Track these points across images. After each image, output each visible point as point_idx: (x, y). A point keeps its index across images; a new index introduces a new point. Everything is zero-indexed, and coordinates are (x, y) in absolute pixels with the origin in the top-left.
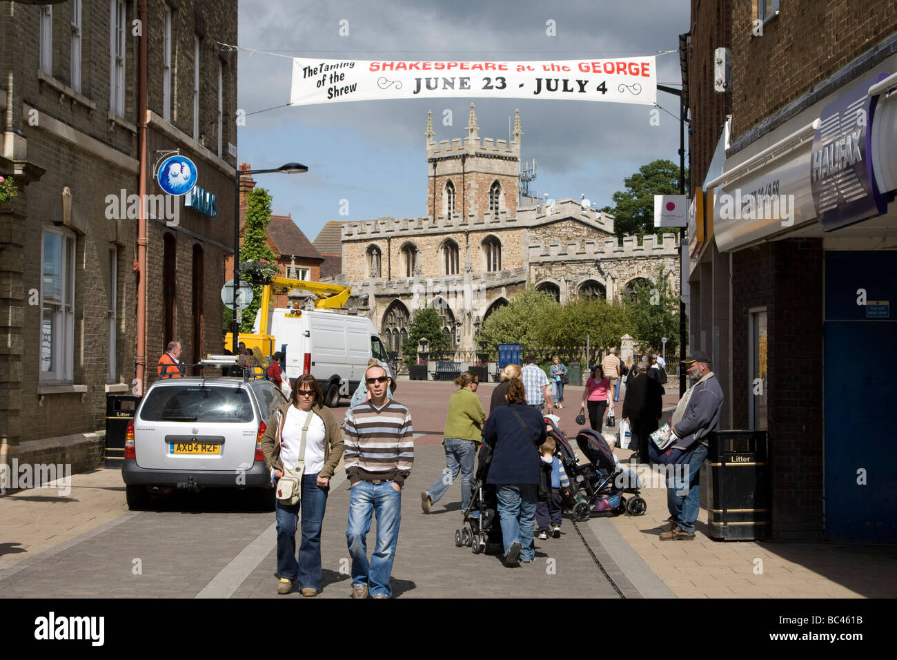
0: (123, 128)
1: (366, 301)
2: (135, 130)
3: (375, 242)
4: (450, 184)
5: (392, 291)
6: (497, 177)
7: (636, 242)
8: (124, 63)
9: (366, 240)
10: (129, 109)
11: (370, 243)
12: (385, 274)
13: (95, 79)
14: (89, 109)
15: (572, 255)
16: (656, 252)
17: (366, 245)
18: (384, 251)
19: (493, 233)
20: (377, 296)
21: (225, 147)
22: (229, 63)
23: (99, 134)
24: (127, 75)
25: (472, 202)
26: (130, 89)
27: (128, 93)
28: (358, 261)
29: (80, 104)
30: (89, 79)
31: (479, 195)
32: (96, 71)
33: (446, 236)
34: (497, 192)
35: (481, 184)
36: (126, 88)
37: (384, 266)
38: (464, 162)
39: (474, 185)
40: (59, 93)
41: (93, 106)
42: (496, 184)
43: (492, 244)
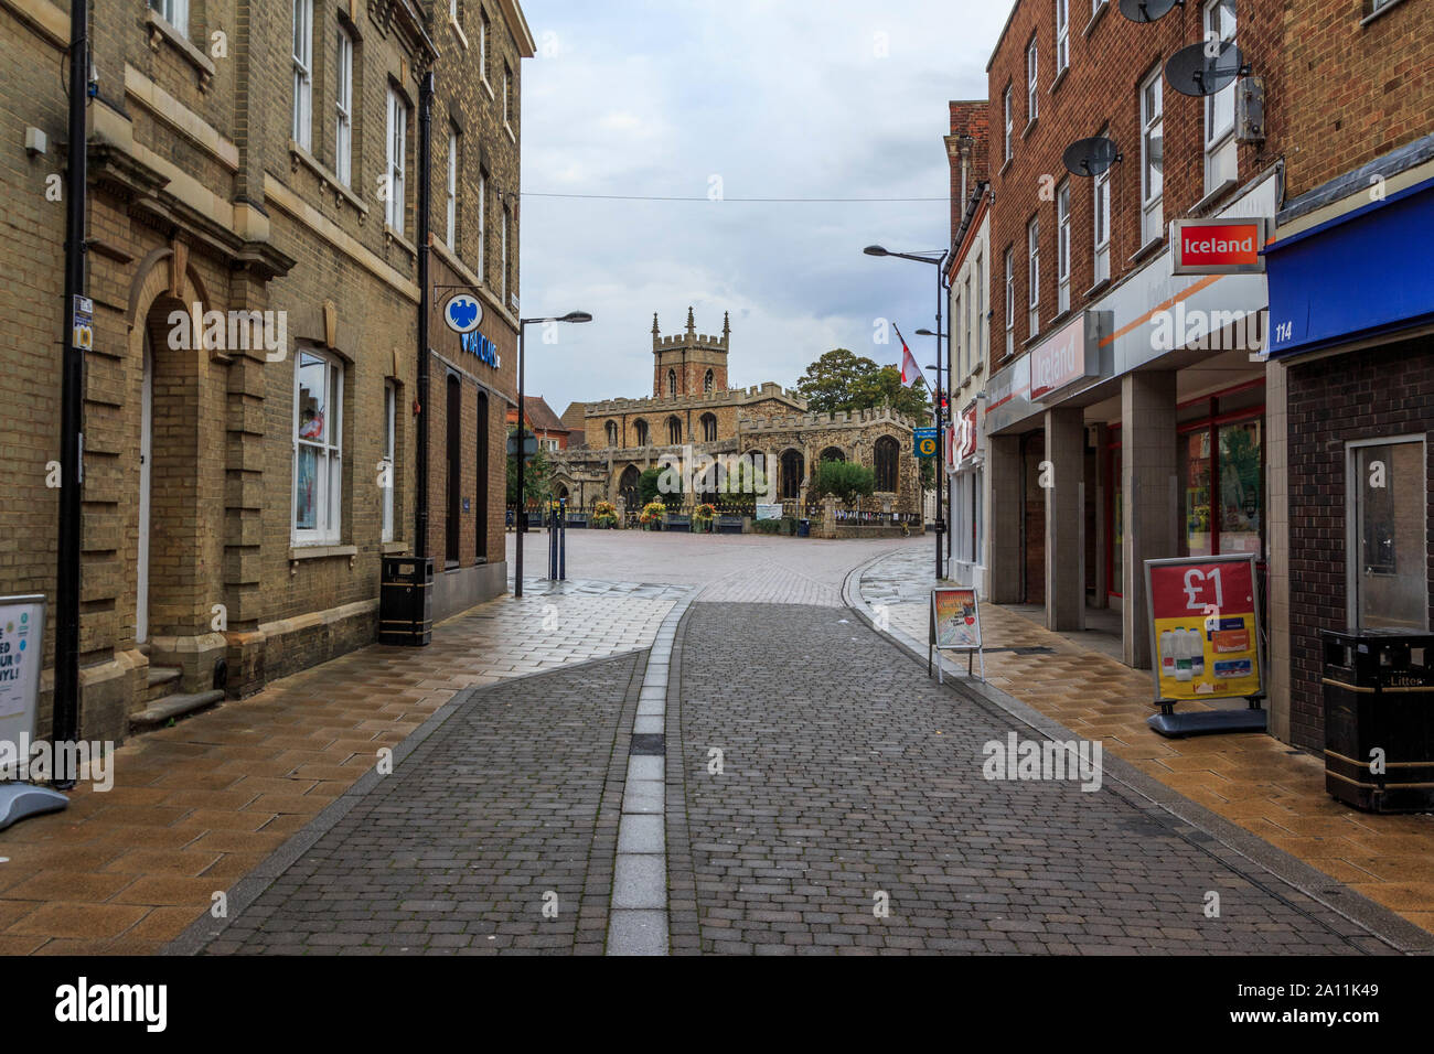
0: (401, 246)
1: (606, 465)
2: (414, 250)
3: (612, 418)
4: (672, 372)
5: (627, 458)
6: (710, 367)
7: (829, 418)
8: (403, 176)
9: (605, 416)
10: (409, 229)
11: (607, 419)
12: (620, 444)
13: (367, 178)
14: (359, 211)
15: (776, 428)
16: (845, 426)
17: (605, 420)
18: (620, 426)
19: (711, 411)
20: (615, 462)
21: (508, 297)
22: (513, 212)
23: (373, 246)
24: (406, 190)
25: (691, 386)
26: (409, 206)
27: (408, 211)
28: (597, 434)
29: (348, 201)
30: (361, 177)
31: (697, 380)
32: (369, 169)
33: (671, 413)
34: (711, 379)
35: (698, 372)
36: (406, 205)
37: (620, 437)
38: (684, 353)
39: (693, 373)
40: (320, 178)
41: (365, 208)
42: (710, 372)
43: (709, 420)
